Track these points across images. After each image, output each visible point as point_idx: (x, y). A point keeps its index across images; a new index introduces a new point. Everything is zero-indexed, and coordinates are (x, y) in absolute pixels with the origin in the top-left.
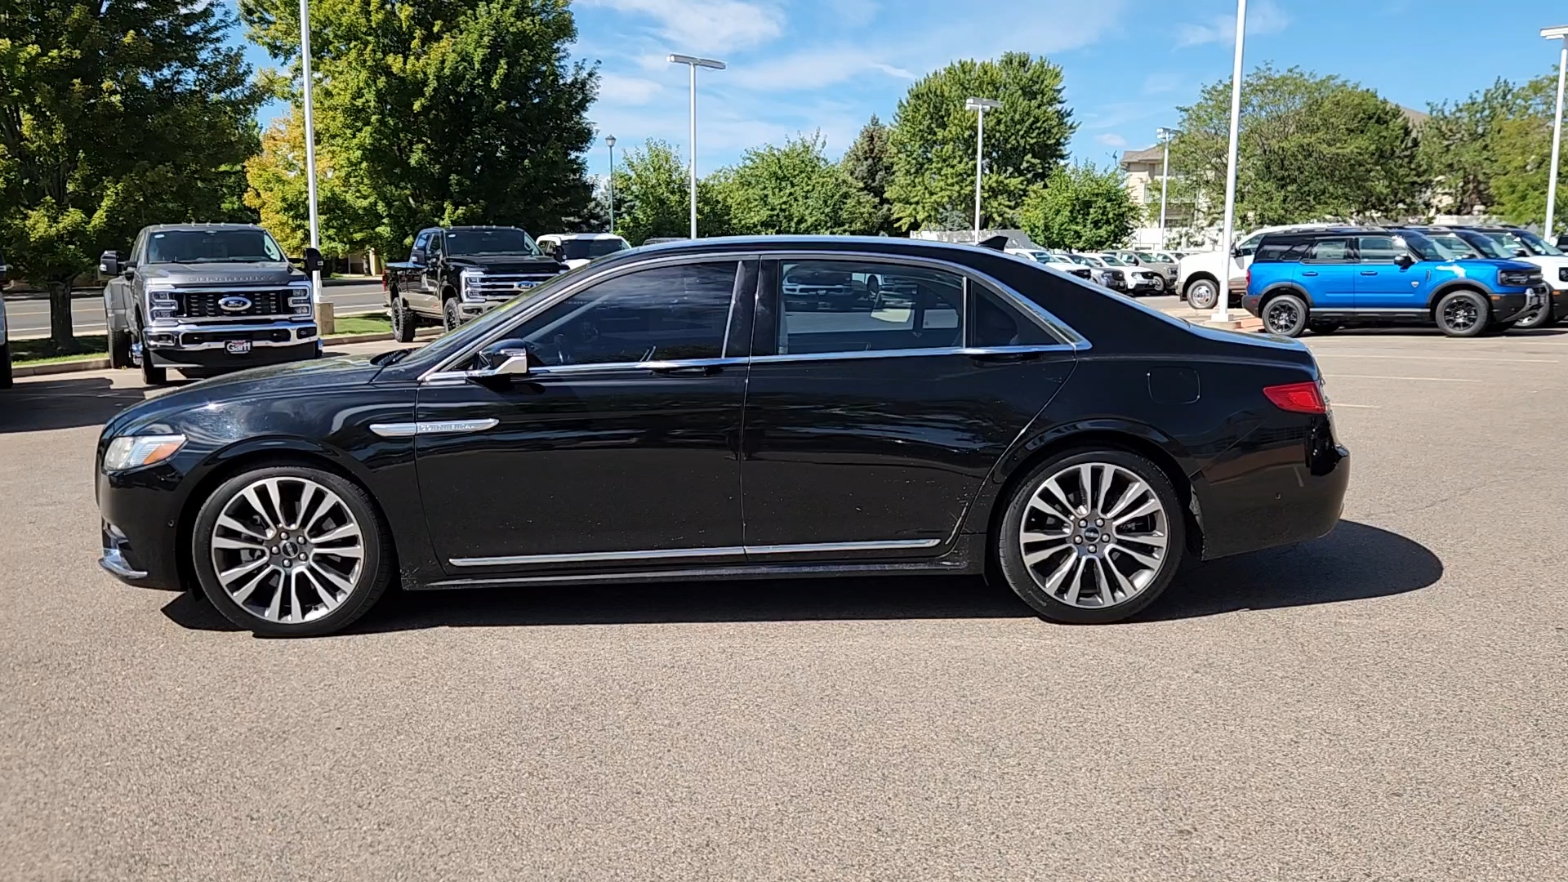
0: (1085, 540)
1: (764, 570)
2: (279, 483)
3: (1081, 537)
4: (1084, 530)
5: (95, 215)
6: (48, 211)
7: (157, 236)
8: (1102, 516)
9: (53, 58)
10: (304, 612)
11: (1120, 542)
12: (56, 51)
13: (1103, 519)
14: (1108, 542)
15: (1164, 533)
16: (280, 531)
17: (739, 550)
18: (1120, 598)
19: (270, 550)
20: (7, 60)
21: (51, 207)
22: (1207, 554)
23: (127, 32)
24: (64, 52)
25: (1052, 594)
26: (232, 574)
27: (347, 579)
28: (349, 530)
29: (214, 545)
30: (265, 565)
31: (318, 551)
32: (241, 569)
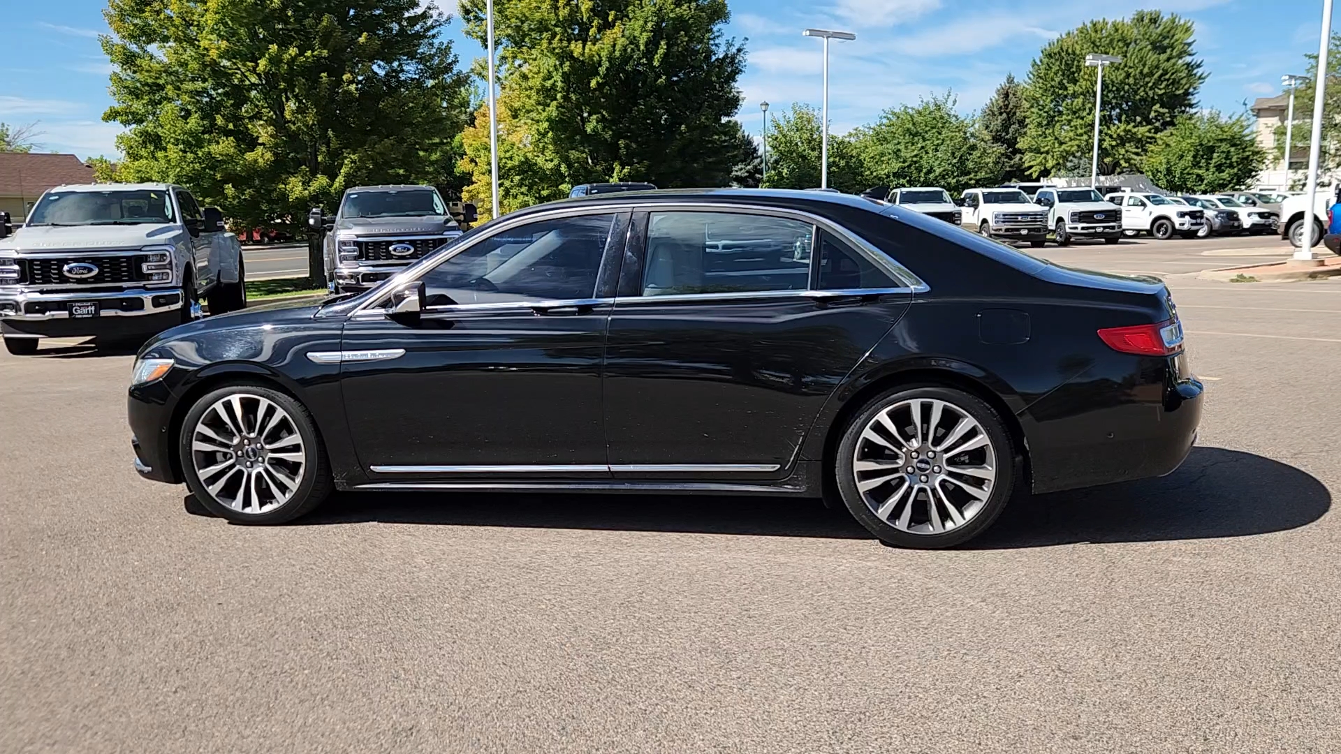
0: (916, 470)
1: (627, 486)
2: (241, 399)
3: (913, 467)
4: (915, 461)
5: (337, 180)
6: (303, 177)
7: (352, 196)
8: (933, 449)
9: (308, 58)
10: (262, 504)
11: (950, 474)
12: (310, 52)
13: (934, 452)
14: (939, 473)
15: (992, 467)
16: (243, 438)
17: (604, 468)
18: (950, 525)
19: (236, 453)
20: (275, 61)
21: (305, 174)
22: (1037, 488)
23: (362, 33)
24: (316, 52)
25: (884, 519)
26: (204, 474)
27: (294, 479)
28: (294, 439)
29: (194, 448)
30: (233, 466)
31: (271, 455)
32: (212, 467)
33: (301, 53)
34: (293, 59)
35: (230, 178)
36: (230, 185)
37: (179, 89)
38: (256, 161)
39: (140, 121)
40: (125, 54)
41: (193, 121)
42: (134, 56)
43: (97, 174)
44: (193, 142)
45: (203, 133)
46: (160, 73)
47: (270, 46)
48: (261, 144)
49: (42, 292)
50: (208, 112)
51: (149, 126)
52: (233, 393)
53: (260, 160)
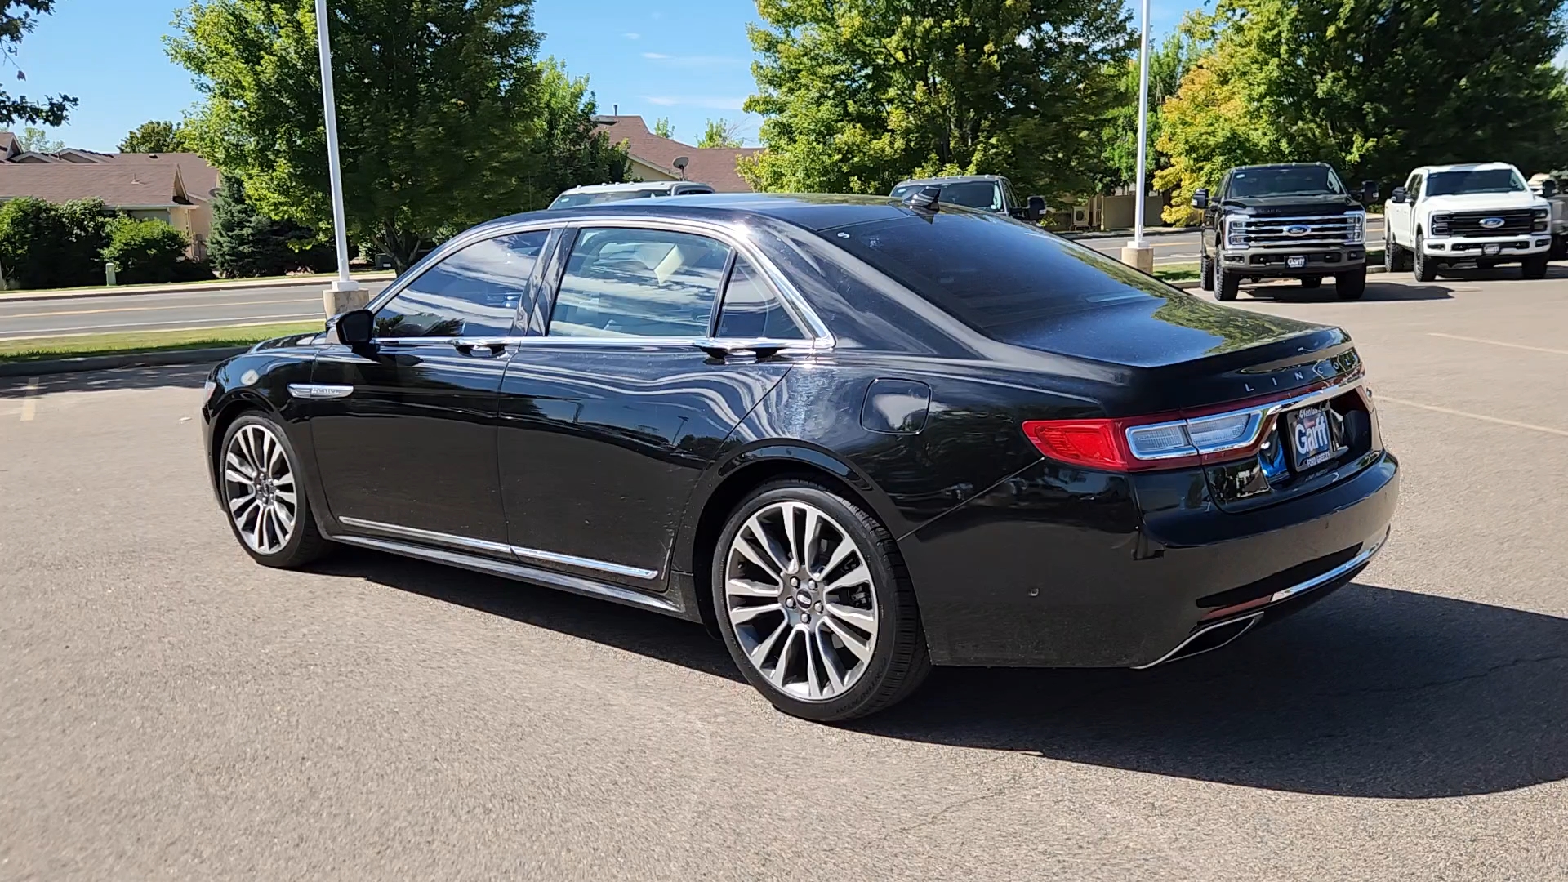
0: (797, 605)
2: (252, 430)
4: (795, 591)
5: (969, 169)
6: (932, 167)
8: (812, 576)
9: (946, 28)
10: (269, 545)
11: (832, 616)
12: (948, 21)
13: (813, 581)
14: (820, 613)
15: (875, 616)
16: (259, 472)
17: (506, 548)
18: (827, 693)
19: (255, 487)
20: (910, 34)
22: (932, 657)
24: (957, 22)
25: (757, 666)
26: (236, 503)
27: (291, 521)
28: (288, 479)
29: (227, 478)
30: (253, 500)
31: (278, 493)
32: (241, 499)
33: (938, 23)
34: (928, 32)
35: (859, 171)
36: (856, 178)
37: (814, 74)
38: (883, 150)
39: (781, 111)
40: (766, 41)
41: (825, 108)
42: (777, 42)
43: (739, 168)
44: (827, 131)
45: (837, 121)
46: (797, 57)
47: (903, 18)
48: (889, 131)
50: (841, 99)
51: (783, 118)
52: (247, 423)
53: (887, 148)
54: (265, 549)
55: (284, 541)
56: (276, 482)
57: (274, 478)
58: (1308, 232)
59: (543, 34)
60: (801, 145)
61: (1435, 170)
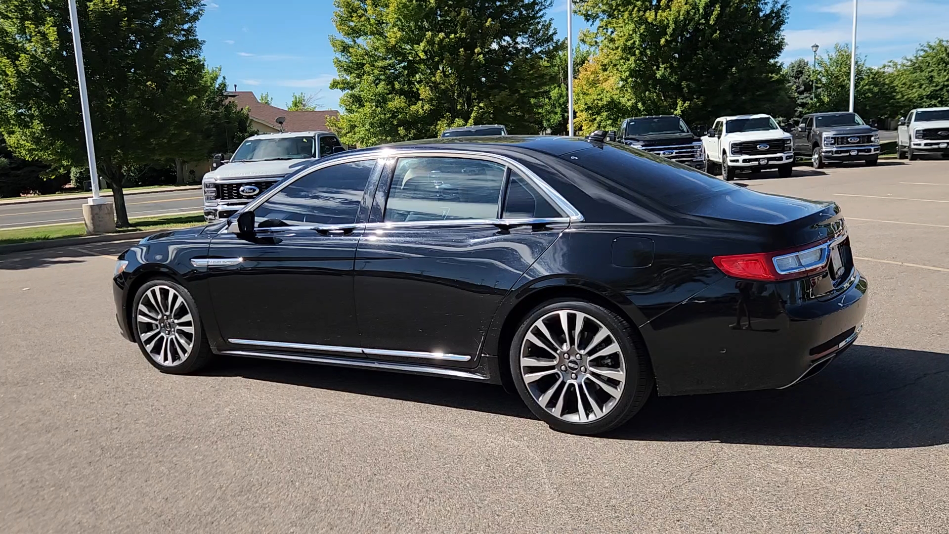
0: (568, 369)
1: (376, 365)
2: (160, 289)
3: (565, 366)
5: (469, 121)
6: (447, 121)
8: (579, 352)
9: (452, 39)
10: (173, 361)
11: (593, 374)
12: (453, 35)
13: (581, 355)
14: (584, 372)
15: (623, 371)
16: (163, 315)
17: (359, 350)
18: (592, 417)
19: (160, 325)
20: (431, 42)
21: (449, 118)
22: (662, 392)
23: (487, 20)
24: (458, 35)
25: (543, 407)
26: (144, 337)
27: (189, 344)
28: (188, 318)
29: (139, 320)
30: (159, 333)
31: (178, 327)
32: (149, 333)
33: (447, 35)
34: (442, 41)
35: (401, 123)
36: (402, 128)
37: (373, 66)
38: (418, 111)
39: (352, 88)
40: (341, 46)
41: (380, 86)
42: (348, 47)
44: (381, 101)
45: (388, 94)
46: (362, 56)
47: (427, 33)
48: (420, 100)
49: (228, 204)
50: (390, 81)
51: (356, 91)
52: (156, 285)
53: (420, 110)
54: (169, 363)
55: (184, 357)
56: (176, 321)
57: (175, 319)
58: (674, 154)
59: (204, 41)
60: (368, 108)
61: (729, 118)
